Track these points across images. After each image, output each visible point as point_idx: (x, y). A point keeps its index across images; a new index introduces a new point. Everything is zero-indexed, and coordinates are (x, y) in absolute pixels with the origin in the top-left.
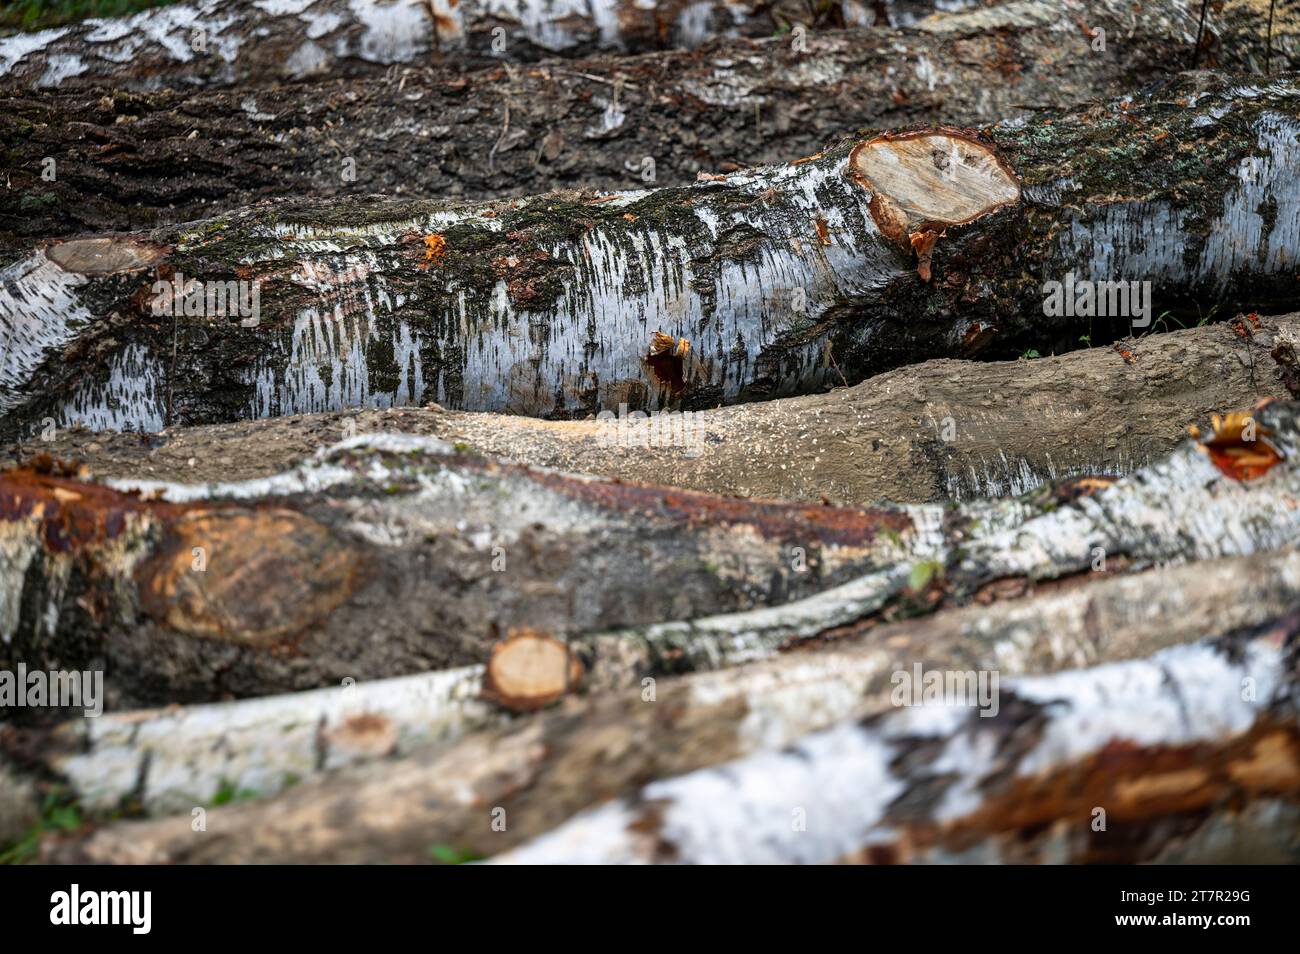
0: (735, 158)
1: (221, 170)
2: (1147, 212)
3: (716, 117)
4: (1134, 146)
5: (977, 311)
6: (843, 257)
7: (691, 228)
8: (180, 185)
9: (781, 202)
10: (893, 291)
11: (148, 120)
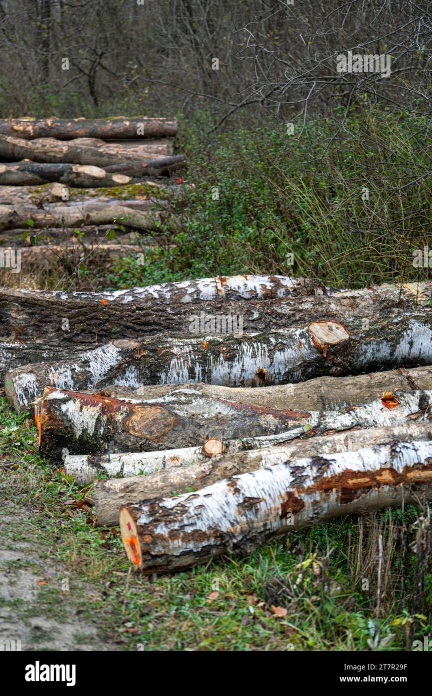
0: (285, 326)
1: (160, 324)
2: (381, 342)
3: (281, 316)
4: (378, 326)
5: (338, 365)
6: (305, 351)
7: (268, 342)
8: (150, 328)
9: (291, 337)
10: (317, 359)
11: (144, 312)
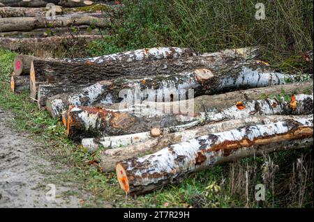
0: (180, 71)
1: (119, 73)
2: (229, 78)
3: (178, 67)
4: (227, 70)
5: (209, 89)
6: (193, 83)
7: (175, 80)
8: (114, 75)
9: (185, 77)
10: (199, 87)
11: (111, 67)
